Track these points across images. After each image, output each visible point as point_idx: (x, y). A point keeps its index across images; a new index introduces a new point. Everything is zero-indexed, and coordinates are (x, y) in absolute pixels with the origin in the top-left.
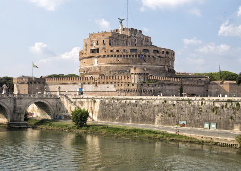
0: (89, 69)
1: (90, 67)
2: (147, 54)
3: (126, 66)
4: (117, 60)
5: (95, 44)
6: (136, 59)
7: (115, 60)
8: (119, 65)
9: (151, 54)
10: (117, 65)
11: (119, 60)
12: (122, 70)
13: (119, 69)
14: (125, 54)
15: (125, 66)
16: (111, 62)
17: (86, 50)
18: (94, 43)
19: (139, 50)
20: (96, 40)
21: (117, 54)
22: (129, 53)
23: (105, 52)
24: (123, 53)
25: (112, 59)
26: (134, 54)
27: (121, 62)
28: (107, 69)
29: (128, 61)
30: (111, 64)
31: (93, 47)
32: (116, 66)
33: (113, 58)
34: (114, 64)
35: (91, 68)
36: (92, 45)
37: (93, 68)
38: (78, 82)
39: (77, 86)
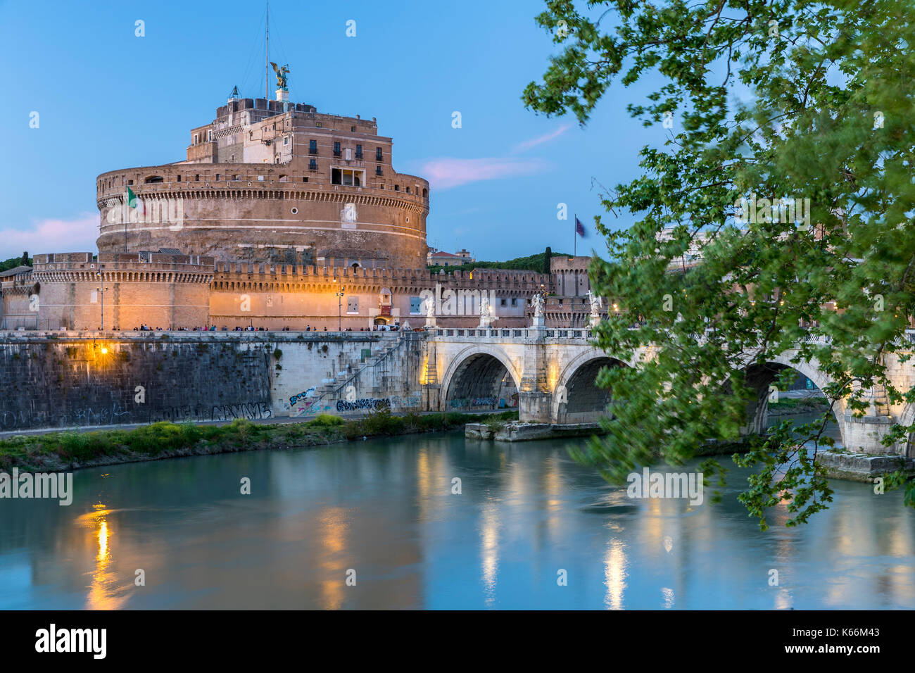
0: (321, 239)
1: (326, 231)
4: (404, 219)
5: (348, 154)
7: (401, 218)
8: (408, 235)
10: (404, 234)
11: (407, 220)
12: (412, 250)
13: (407, 247)
15: (416, 239)
16: (393, 222)
17: (313, 166)
18: (348, 151)
20: (353, 143)
21: (407, 197)
22: (422, 201)
23: (382, 187)
24: (415, 199)
25: (394, 213)
27: (410, 226)
28: (384, 243)
29: (419, 225)
31: (343, 163)
32: (403, 236)
33: (398, 210)
34: (400, 230)
35: (329, 235)
36: (338, 153)
37: (338, 237)
38: (377, 286)
39: (368, 299)
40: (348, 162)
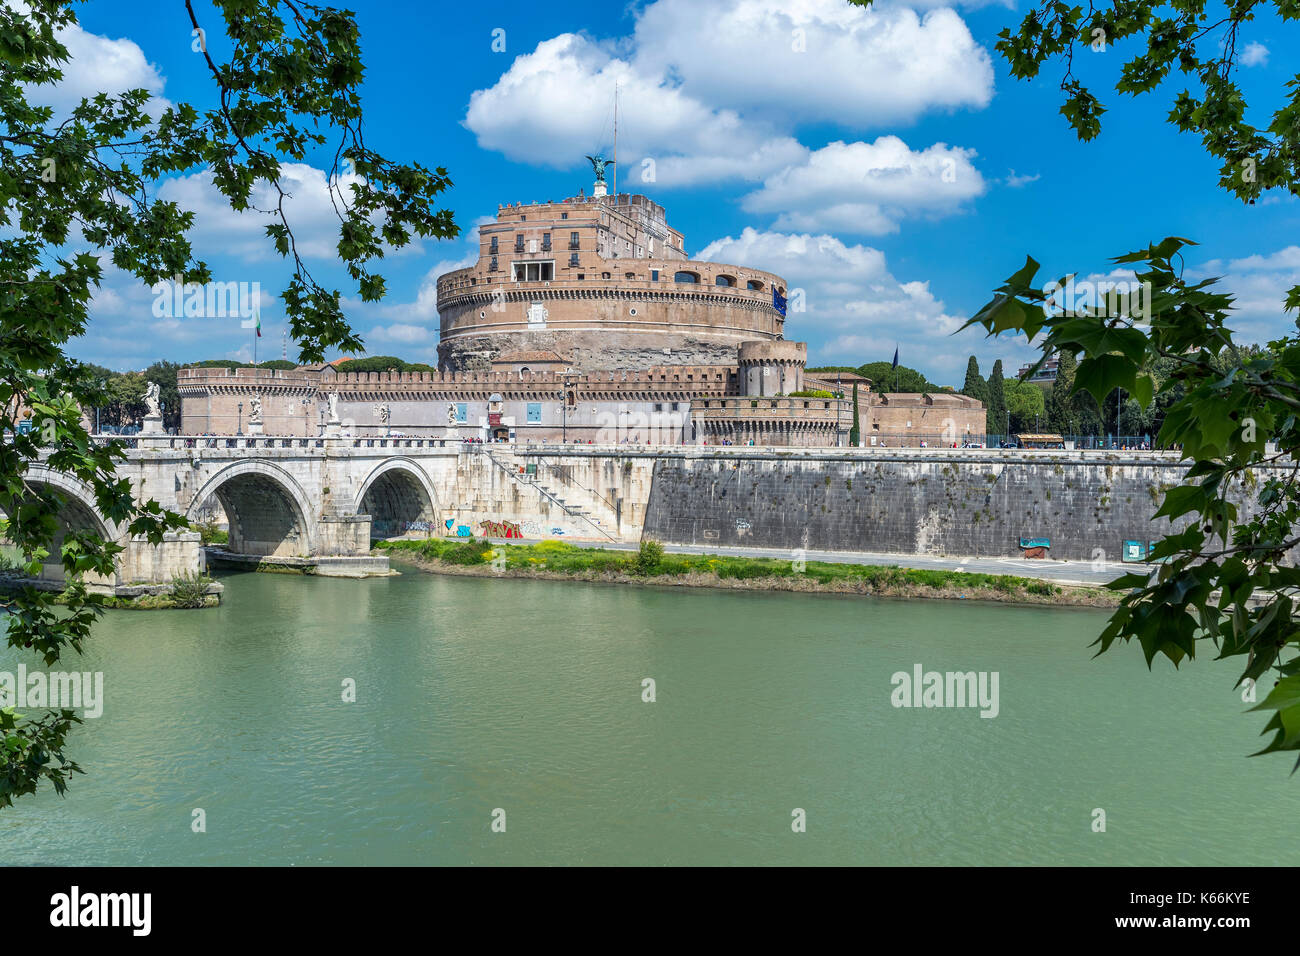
1: (511, 334)
2: (730, 291)
3: (660, 334)
4: (626, 311)
5: (533, 245)
6: (695, 309)
7: (620, 311)
8: (635, 330)
9: (741, 293)
10: (625, 329)
11: (633, 311)
12: (644, 347)
13: (633, 345)
14: (656, 287)
15: (656, 334)
16: (604, 316)
17: (494, 268)
18: (534, 242)
19: (707, 277)
20: (539, 232)
21: (627, 285)
22: (672, 287)
23: (581, 277)
24: (649, 286)
25: (606, 306)
26: (688, 288)
27: (641, 318)
28: (585, 342)
29: (667, 316)
30: (605, 324)
31: (527, 257)
32: (623, 332)
33: (611, 302)
34: (616, 324)
35: (515, 337)
36: (520, 249)
37: (523, 338)
38: (486, 392)
39: (478, 407)
40: (533, 254)
